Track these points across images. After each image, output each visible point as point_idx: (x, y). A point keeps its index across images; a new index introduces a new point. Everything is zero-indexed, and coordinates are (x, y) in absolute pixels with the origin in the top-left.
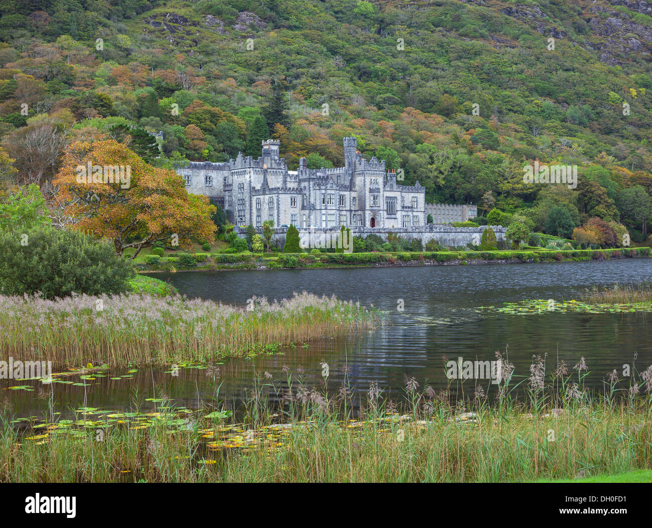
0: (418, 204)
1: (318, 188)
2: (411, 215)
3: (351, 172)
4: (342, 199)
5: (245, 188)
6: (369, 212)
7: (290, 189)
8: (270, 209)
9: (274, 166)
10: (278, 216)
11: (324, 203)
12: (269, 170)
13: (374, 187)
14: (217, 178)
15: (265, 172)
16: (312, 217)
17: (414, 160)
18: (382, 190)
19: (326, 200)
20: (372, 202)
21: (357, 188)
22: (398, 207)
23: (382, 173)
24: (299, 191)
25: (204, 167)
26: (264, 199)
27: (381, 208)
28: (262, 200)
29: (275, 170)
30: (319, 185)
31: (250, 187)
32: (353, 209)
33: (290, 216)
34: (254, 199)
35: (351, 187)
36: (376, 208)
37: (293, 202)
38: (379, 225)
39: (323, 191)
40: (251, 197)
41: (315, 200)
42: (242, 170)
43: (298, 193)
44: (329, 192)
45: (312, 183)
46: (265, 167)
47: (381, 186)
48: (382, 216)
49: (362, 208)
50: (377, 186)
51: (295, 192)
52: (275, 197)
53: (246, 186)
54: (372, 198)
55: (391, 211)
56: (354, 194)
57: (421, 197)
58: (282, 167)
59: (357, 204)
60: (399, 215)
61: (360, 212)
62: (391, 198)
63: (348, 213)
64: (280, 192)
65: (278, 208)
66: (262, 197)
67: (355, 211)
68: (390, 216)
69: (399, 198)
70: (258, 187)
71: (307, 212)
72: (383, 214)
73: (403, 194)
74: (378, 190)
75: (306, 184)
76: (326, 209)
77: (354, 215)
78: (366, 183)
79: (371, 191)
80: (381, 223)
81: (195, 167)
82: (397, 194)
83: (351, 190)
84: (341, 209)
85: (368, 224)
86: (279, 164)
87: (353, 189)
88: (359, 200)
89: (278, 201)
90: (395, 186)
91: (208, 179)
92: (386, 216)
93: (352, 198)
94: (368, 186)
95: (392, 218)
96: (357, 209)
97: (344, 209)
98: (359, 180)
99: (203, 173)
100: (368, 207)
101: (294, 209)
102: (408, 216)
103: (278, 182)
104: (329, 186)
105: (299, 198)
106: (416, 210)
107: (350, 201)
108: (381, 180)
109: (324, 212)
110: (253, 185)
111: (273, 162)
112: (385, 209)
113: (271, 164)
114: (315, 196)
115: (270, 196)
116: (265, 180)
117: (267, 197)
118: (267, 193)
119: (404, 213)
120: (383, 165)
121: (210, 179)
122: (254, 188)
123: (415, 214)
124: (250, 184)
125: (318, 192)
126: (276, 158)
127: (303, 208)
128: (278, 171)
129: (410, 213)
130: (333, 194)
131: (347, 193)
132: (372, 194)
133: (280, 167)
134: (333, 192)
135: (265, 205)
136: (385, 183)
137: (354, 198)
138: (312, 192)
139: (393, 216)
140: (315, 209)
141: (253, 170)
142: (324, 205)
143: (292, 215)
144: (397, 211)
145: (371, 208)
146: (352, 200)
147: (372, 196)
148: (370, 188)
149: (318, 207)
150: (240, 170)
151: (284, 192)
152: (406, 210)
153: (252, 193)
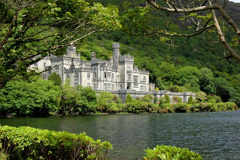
1: (102, 69)
2: (144, 86)
3: (116, 61)
5: (59, 68)
6: (127, 83)
8: (76, 80)
9: (75, 56)
10: (81, 84)
11: (105, 77)
13: (129, 70)
14: (40, 63)
15: (73, 59)
16: (99, 85)
19: (107, 76)
20: (128, 78)
22: (139, 81)
23: (133, 63)
24: (92, 71)
27: (132, 82)
28: (70, 75)
32: (117, 81)
34: (65, 74)
36: (130, 81)
37: (89, 76)
39: (105, 71)
41: (101, 75)
44: (108, 71)
45: (99, 66)
47: (132, 69)
49: (123, 81)
50: (130, 70)
51: (90, 71)
52: (79, 73)
54: (128, 76)
55: (136, 84)
56: (118, 74)
57: (147, 77)
59: (119, 79)
60: (139, 85)
61: (121, 84)
62: (135, 76)
63: (115, 84)
64: (82, 70)
65: (81, 79)
66: (70, 73)
68: (135, 86)
69: (139, 77)
70: (68, 68)
73: (141, 75)
74: (131, 72)
75: (96, 67)
76: (106, 81)
77: (118, 85)
78: (125, 68)
79: (128, 72)
82: (139, 75)
83: (116, 71)
86: (78, 56)
87: (118, 71)
88: (121, 77)
89: (81, 75)
90: (138, 70)
92: (133, 86)
94: (126, 69)
96: (120, 82)
97: (114, 81)
100: (126, 81)
101: (89, 80)
102: (143, 86)
104: (108, 68)
105: (92, 74)
106: (145, 83)
108: (132, 67)
110: (64, 67)
114: (101, 73)
116: (73, 63)
118: (74, 71)
119: (141, 85)
120: (133, 59)
125: (102, 71)
127: (94, 80)
129: (143, 85)
131: (115, 73)
134: (110, 72)
137: (118, 76)
138: (99, 71)
139: (136, 86)
140: (101, 81)
141: (65, 58)
142: (105, 78)
143: (88, 84)
144: (138, 83)
145: (128, 81)
146: (117, 77)
147: (128, 74)
148: (127, 71)
149: (102, 80)
150: (56, 58)
151: (84, 71)
152: (142, 83)
153: (64, 71)
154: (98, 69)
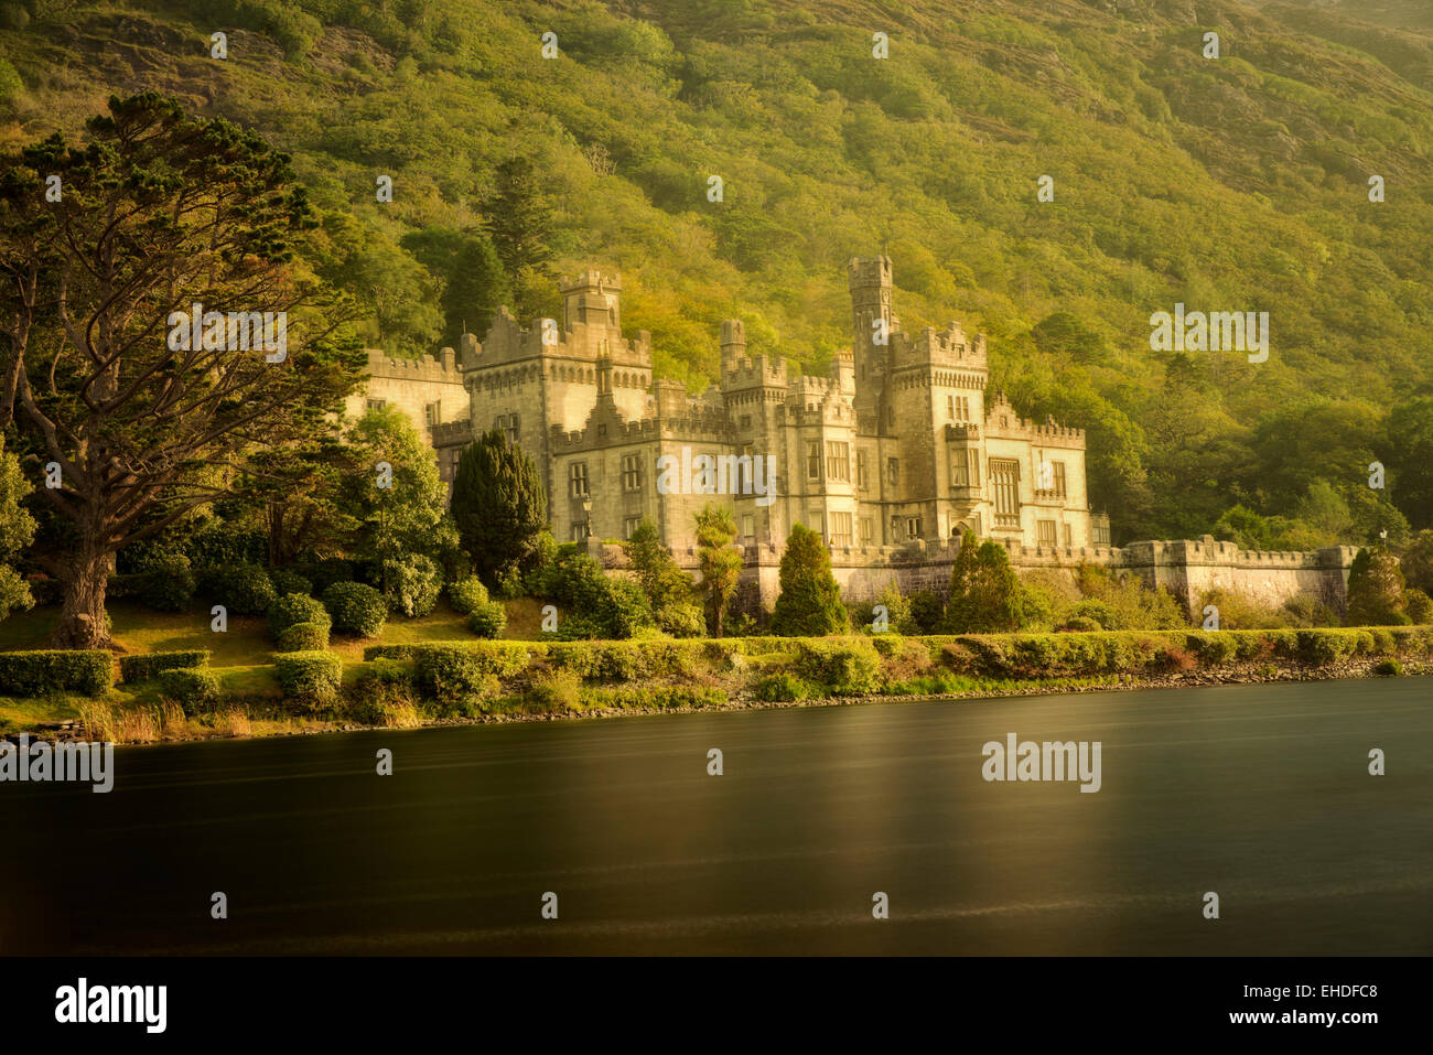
3: (878, 372)
5: (524, 429)
6: (948, 506)
8: (631, 496)
11: (813, 473)
13: (958, 421)
18: (981, 433)
19: (822, 463)
21: (900, 427)
22: (1024, 491)
23: (980, 375)
24: (727, 433)
26: (602, 463)
27: (982, 493)
28: (593, 469)
30: (795, 409)
31: (543, 423)
32: (889, 497)
34: (561, 466)
36: (966, 494)
39: (811, 433)
40: (548, 462)
41: (785, 463)
42: (511, 368)
43: (723, 439)
45: (772, 404)
47: (977, 419)
48: (984, 522)
50: (966, 420)
51: (715, 438)
55: (1003, 503)
56: (891, 448)
58: (643, 359)
59: (902, 481)
60: (1027, 520)
61: (914, 509)
62: (1002, 461)
63: (878, 512)
64: (666, 435)
66: (592, 458)
67: (896, 504)
68: (1002, 523)
69: (1026, 462)
70: (576, 424)
72: (988, 516)
74: (974, 433)
75: (750, 407)
77: (895, 518)
78: (934, 409)
79: (951, 435)
82: (1021, 451)
84: (861, 496)
86: (634, 349)
87: (889, 431)
88: (909, 467)
90: (1014, 422)
92: (992, 521)
93: (886, 460)
94: (941, 418)
95: (1010, 529)
96: (904, 497)
98: (905, 400)
100: (942, 491)
104: (829, 414)
107: (881, 473)
108: (975, 399)
109: (814, 504)
110: (553, 418)
112: (990, 496)
114: (785, 450)
115: (627, 450)
117: (614, 457)
118: (616, 440)
120: (982, 352)
122: (558, 428)
124: (543, 415)
125: (793, 435)
131: (872, 445)
132: (953, 445)
133: (635, 360)
134: (842, 436)
135: (606, 485)
136: (987, 412)
137: (892, 460)
138: (773, 437)
139: (1010, 523)
140: (787, 497)
141: (553, 367)
142: (816, 479)
144: (1021, 505)
145: (956, 495)
146: (885, 468)
147: (954, 450)
148: (947, 427)
149: (795, 488)
150: (501, 369)
151: (680, 436)
152: (1045, 503)
153: (550, 445)
154: (764, 425)
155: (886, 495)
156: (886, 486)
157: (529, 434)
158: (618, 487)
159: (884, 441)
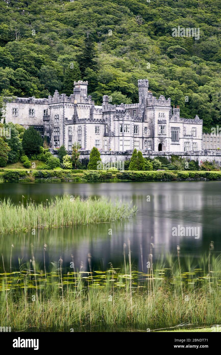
0: (197, 133)
1: (117, 119)
2: (191, 142)
3: (143, 107)
4: (136, 129)
5: (60, 118)
6: (158, 139)
7: (95, 119)
8: (79, 135)
9: (83, 101)
10: (85, 141)
11: (121, 131)
12: (79, 105)
13: (161, 119)
14: (39, 111)
15: (75, 106)
16: (112, 142)
17: (196, 98)
18: (168, 122)
19: (123, 129)
20: (160, 131)
21: (148, 120)
22: (181, 135)
23: (168, 108)
24: (103, 122)
25: (29, 102)
26: (74, 127)
27: (167, 136)
28: (73, 128)
29: (83, 105)
30: (118, 117)
31: (64, 118)
32: (144, 136)
33: (95, 141)
34: (67, 127)
35: (143, 120)
36: (163, 136)
37: (97, 130)
38: (165, 149)
39: (121, 122)
40: (64, 126)
41: (115, 129)
42: (57, 104)
43: (101, 123)
44: (125, 122)
45: (112, 115)
46: (76, 102)
47: (167, 118)
48: (168, 143)
49: (152, 136)
50: (164, 119)
51: (99, 123)
52: (82, 125)
53: (61, 117)
54: (160, 128)
55: (175, 138)
56: (146, 125)
57: (199, 128)
58: (89, 102)
59: (148, 132)
60: (181, 142)
61: (150, 139)
62: (175, 128)
63: (141, 140)
64: (87, 122)
65: (85, 135)
66: (72, 126)
67: (146, 138)
68: (174, 143)
69: (182, 128)
70: (70, 118)
71: (108, 138)
72: (169, 141)
73: (185, 125)
74: (165, 122)
75: (108, 116)
76: (123, 136)
77: (146, 141)
78: (155, 116)
79: (159, 122)
80: (167, 148)
81: (21, 102)
82: (180, 125)
83: (143, 121)
84: (135, 136)
85: (156, 148)
86: (87, 100)
87: (145, 121)
88: (149, 129)
89: (85, 128)
90: (179, 118)
91: (31, 111)
92: (171, 142)
93: (144, 128)
94: (157, 118)
95: (176, 144)
96: (148, 136)
97: (138, 136)
98: (149, 114)
99: (27, 107)
100: (156, 135)
101: (98, 136)
102: (189, 142)
103: (86, 114)
104: (125, 118)
105: (102, 127)
106: (195, 138)
107: (143, 130)
108: (167, 114)
109: (121, 138)
110: (66, 116)
111: (82, 98)
112: (171, 136)
113: (81, 100)
114: (115, 126)
115: (79, 125)
116: (76, 112)
117: (76, 126)
118: (77, 123)
119: (185, 140)
120: (170, 102)
121: (32, 111)
122: (67, 119)
123: (194, 141)
124: (64, 116)
125: (117, 122)
126: (85, 95)
127: (105, 135)
128: (86, 105)
129: (190, 140)
130: (129, 125)
131: (140, 124)
132: (160, 124)
133: (87, 103)
134: (129, 123)
135: (75, 132)
136: (170, 117)
137: (146, 128)
138: (112, 123)
139: (176, 143)
140: (114, 136)
142: (122, 133)
143: (96, 141)
144: (180, 138)
145: (159, 136)
146: (144, 129)
147: (160, 126)
148: (158, 120)
149: (117, 135)
150: (56, 105)
151: (90, 122)
152: (187, 138)
153: (65, 123)
154: (110, 120)
155: (143, 136)
156: (144, 134)
157: (61, 120)
158: (77, 133)
159: (144, 123)
